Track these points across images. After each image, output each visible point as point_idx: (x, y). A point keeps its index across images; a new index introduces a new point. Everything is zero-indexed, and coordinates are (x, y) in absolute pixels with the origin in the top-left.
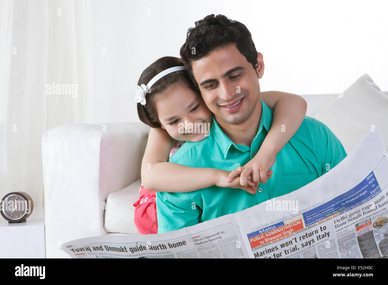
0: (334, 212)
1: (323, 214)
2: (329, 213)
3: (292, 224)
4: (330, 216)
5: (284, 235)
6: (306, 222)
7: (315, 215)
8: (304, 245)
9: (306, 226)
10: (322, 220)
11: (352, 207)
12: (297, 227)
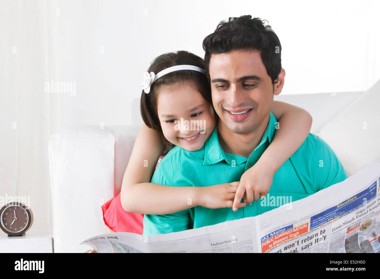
0: (335, 216)
1: (327, 218)
2: (331, 218)
3: (300, 228)
4: (331, 220)
5: (290, 238)
6: (311, 226)
7: (320, 219)
8: (304, 248)
9: (310, 230)
10: (324, 224)
11: (350, 212)
12: (303, 231)
